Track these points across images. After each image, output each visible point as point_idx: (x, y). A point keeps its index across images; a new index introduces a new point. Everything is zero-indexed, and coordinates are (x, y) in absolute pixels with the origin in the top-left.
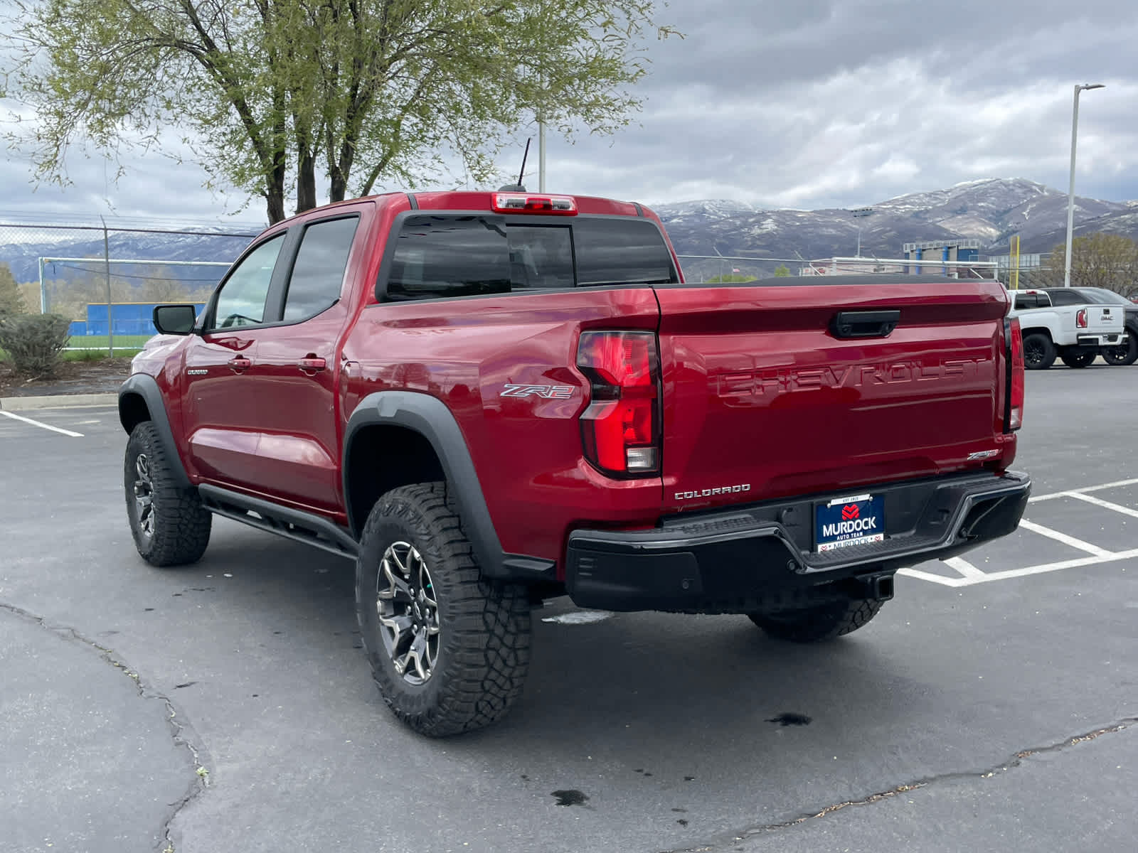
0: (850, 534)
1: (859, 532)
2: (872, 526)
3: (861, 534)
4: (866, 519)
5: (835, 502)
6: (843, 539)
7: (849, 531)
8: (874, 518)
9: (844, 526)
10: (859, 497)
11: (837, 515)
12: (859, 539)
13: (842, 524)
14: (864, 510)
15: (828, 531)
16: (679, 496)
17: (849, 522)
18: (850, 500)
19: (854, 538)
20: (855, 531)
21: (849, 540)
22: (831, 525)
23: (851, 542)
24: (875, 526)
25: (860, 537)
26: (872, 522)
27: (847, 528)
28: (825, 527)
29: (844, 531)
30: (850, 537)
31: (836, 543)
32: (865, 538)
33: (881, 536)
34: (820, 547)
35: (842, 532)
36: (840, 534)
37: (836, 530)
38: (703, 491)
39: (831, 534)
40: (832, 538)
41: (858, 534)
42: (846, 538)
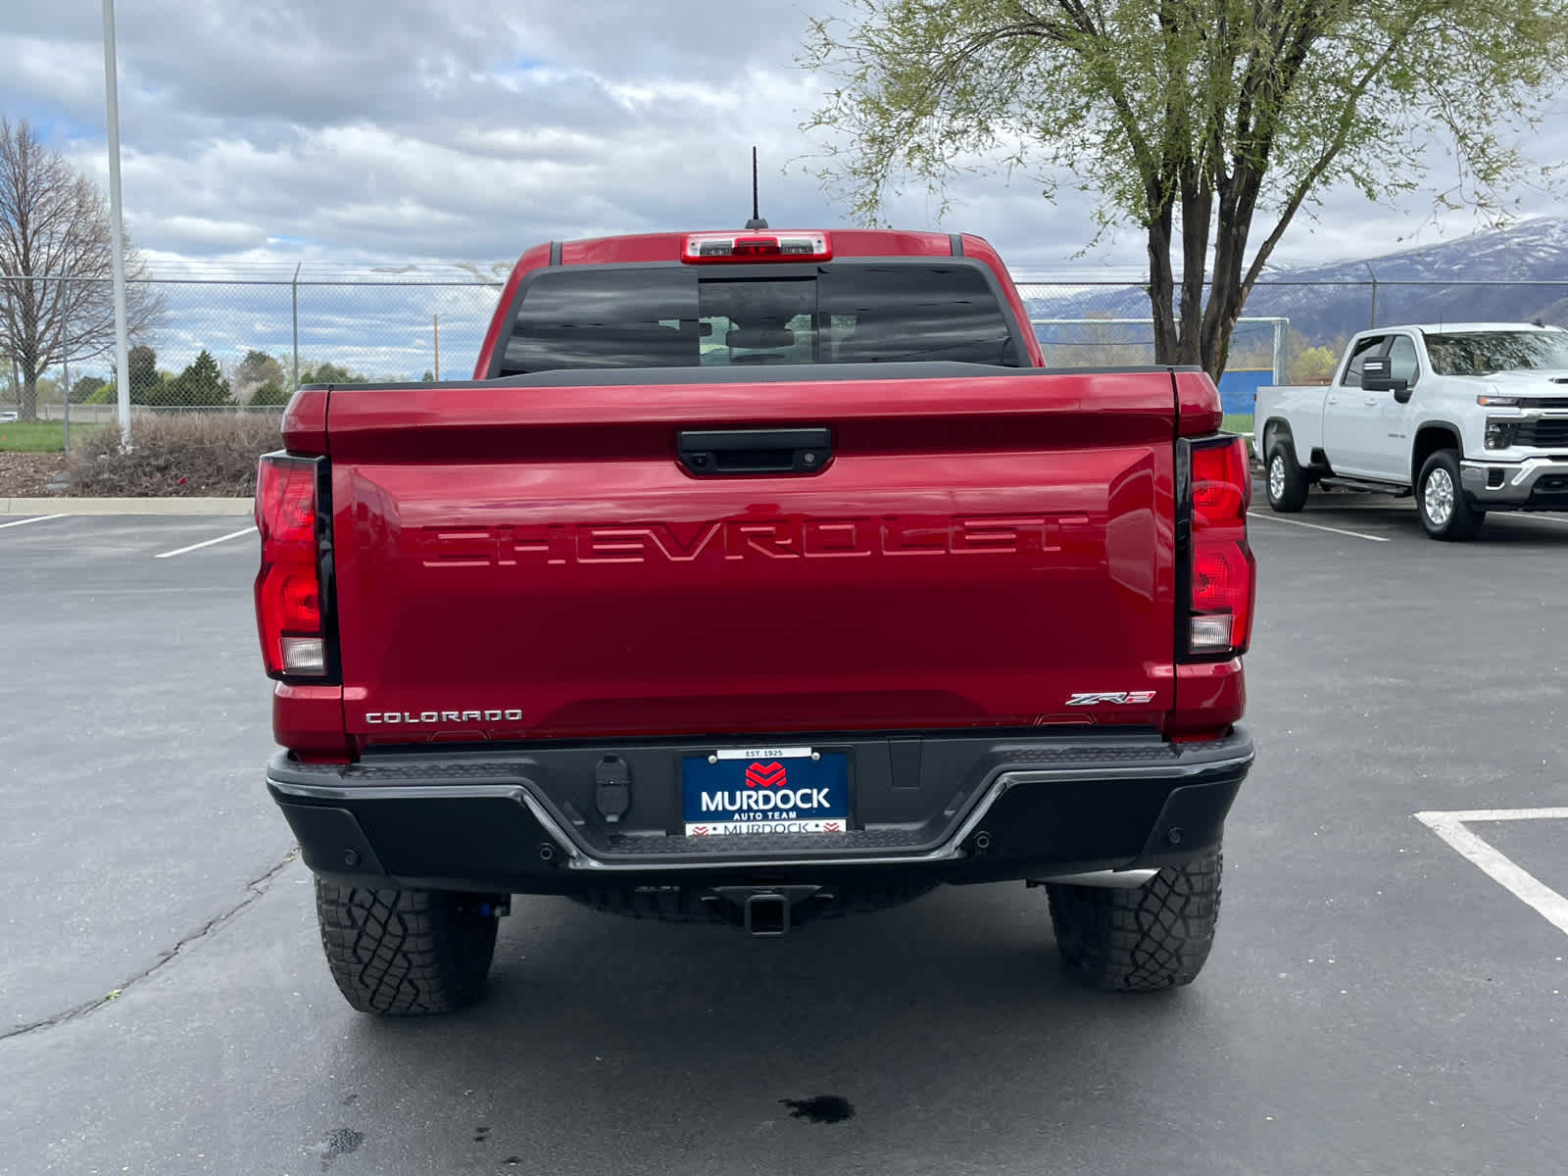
0: (764, 812)
1: (787, 811)
2: (819, 802)
3: (793, 815)
4: (808, 791)
5: (724, 754)
6: (749, 820)
7: (762, 807)
8: (826, 791)
9: (749, 797)
10: (783, 750)
11: (734, 778)
12: (786, 823)
13: (745, 793)
14: (796, 775)
15: (712, 802)
16: (373, 718)
17: (761, 793)
18: (762, 753)
19: (773, 819)
20: (776, 808)
21: (761, 823)
22: (719, 794)
23: (767, 827)
24: (827, 805)
25: (789, 819)
26: (819, 797)
27: (756, 802)
28: (705, 796)
29: (748, 805)
30: (765, 817)
31: (731, 826)
32: (803, 823)
33: (841, 825)
34: (690, 829)
35: (745, 807)
36: (740, 811)
37: (732, 802)
38: (423, 714)
39: (720, 808)
40: (724, 816)
41: (784, 815)
42: (755, 819)
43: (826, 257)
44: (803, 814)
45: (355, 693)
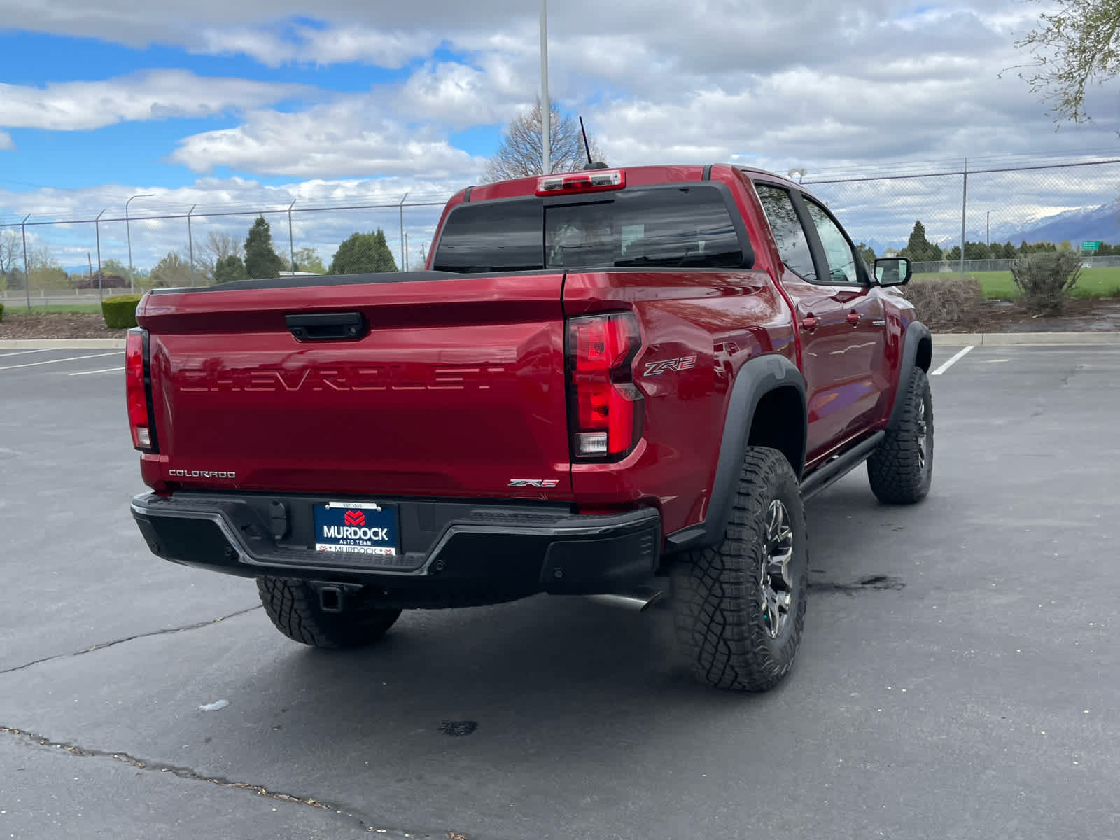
0: (355, 540)
1: (366, 540)
2: (382, 537)
3: (369, 543)
4: (376, 529)
5: (334, 505)
6: (347, 544)
7: (354, 537)
8: (386, 530)
9: (347, 531)
10: (362, 504)
11: (338, 518)
12: (366, 548)
13: (345, 528)
14: (369, 520)
15: (329, 532)
16: (172, 473)
17: (353, 529)
18: (352, 505)
19: (359, 545)
20: (360, 539)
21: (353, 547)
22: (333, 527)
23: (356, 549)
24: (386, 539)
25: (367, 546)
26: (382, 534)
27: (350, 534)
28: (325, 528)
29: (347, 536)
30: (355, 544)
31: (338, 546)
32: (374, 548)
33: (393, 551)
34: (319, 547)
35: (345, 537)
36: (343, 539)
37: (339, 533)
38: (193, 472)
39: (333, 536)
40: (334, 541)
41: (365, 543)
42: (350, 544)
43: (621, 187)
44: (376, 543)
45: (164, 459)
